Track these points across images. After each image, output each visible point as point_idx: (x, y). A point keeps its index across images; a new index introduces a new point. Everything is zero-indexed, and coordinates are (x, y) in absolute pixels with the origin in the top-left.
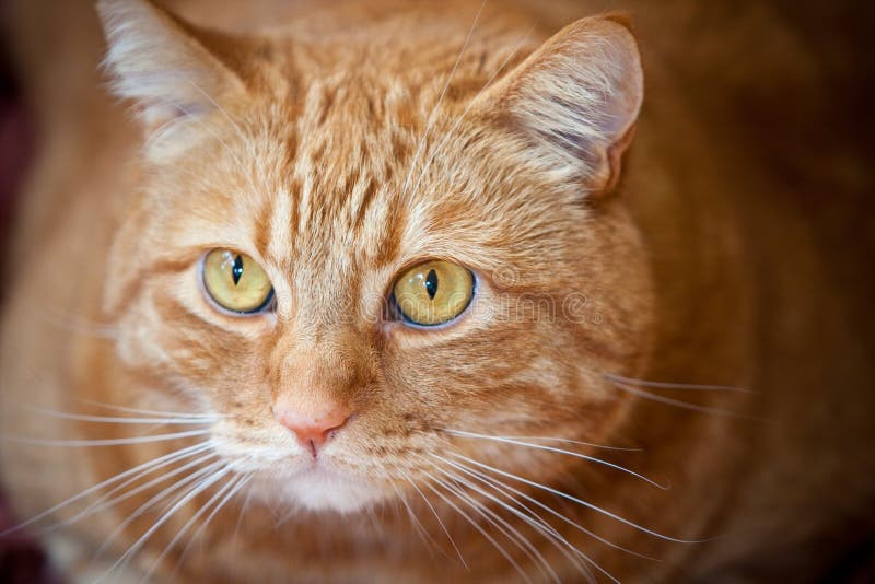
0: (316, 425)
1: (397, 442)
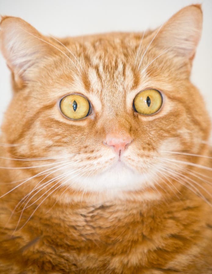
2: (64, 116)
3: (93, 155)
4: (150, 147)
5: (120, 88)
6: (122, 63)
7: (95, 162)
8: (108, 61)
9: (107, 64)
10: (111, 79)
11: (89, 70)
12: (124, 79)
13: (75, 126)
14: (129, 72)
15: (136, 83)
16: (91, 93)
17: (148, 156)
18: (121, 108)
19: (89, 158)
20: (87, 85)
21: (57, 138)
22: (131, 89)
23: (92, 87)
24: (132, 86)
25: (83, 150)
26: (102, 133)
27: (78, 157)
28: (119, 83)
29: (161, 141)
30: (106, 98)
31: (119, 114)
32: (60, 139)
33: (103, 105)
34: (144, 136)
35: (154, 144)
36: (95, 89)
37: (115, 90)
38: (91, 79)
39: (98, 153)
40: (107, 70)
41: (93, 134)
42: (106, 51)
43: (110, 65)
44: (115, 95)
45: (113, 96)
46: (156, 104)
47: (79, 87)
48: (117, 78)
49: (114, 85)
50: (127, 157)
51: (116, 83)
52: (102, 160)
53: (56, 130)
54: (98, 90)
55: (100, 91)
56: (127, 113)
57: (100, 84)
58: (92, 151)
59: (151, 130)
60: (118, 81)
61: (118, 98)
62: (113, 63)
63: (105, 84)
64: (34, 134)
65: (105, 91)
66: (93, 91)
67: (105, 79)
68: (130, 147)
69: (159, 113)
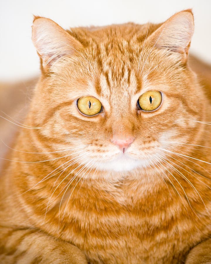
0: (126, 143)
1: (147, 145)
2: (80, 112)
3: (102, 148)
4: (151, 139)
5: (126, 94)
6: (128, 70)
7: (104, 155)
8: (116, 68)
9: (115, 71)
10: (118, 86)
11: (101, 76)
12: (129, 86)
13: (89, 122)
14: (133, 78)
15: (139, 88)
16: (101, 96)
17: (149, 148)
18: (126, 110)
19: (99, 151)
20: (99, 90)
21: (74, 131)
22: (135, 93)
23: (102, 92)
24: (135, 91)
25: (95, 142)
26: (109, 132)
27: (90, 147)
28: (125, 89)
29: (160, 133)
30: (114, 102)
31: (124, 116)
32: (77, 131)
33: (111, 107)
34: (144, 132)
35: (154, 136)
36: (105, 95)
37: (121, 95)
38: (102, 85)
39: (105, 148)
40: (115, 77)
41: (103, 131)
42: (116, 56)
43: (117, 72)
44: (121, 99)
45: (120, 100)
46: (156, 102)
47: (92, 91)
48: (123, 84)
49: (120, 91)
50: (130, 153)
51: (122, 90)
52: (109, 154)
53: (74, 124)
54: (107, 95)
55: (109, 96)
56: (131, 114)
57: (109, 91)
58: (101, 145)
59: (151, 125)
60: (123, 87)
61: (123, 102)
62: (121, 71)
63: (113, 91)
64: (55, 122)
65: (113, 96)
66: (103, 96)
67: (113, 86)
68: (132, 145)
69: (158, 110)
